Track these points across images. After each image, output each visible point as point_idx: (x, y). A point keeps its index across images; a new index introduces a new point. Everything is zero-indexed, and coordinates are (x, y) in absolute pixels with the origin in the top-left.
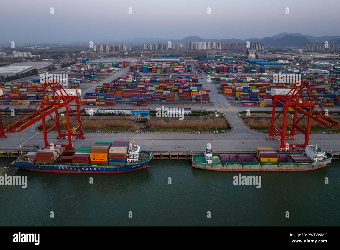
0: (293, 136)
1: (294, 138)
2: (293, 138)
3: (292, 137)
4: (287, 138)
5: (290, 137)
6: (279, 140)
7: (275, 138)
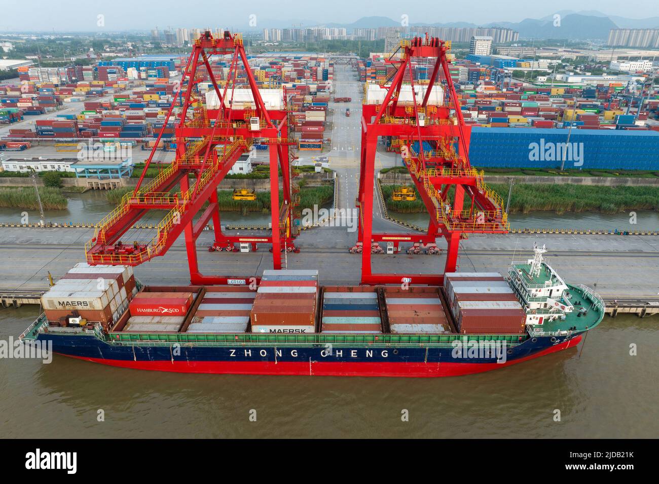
0: (433, 242)
1: (436, 249)
2: (434, 247)
3: (429, 245)
4: (413, 248)
5: (425, 245)
6: (389, 252)
7: (377, 247)
